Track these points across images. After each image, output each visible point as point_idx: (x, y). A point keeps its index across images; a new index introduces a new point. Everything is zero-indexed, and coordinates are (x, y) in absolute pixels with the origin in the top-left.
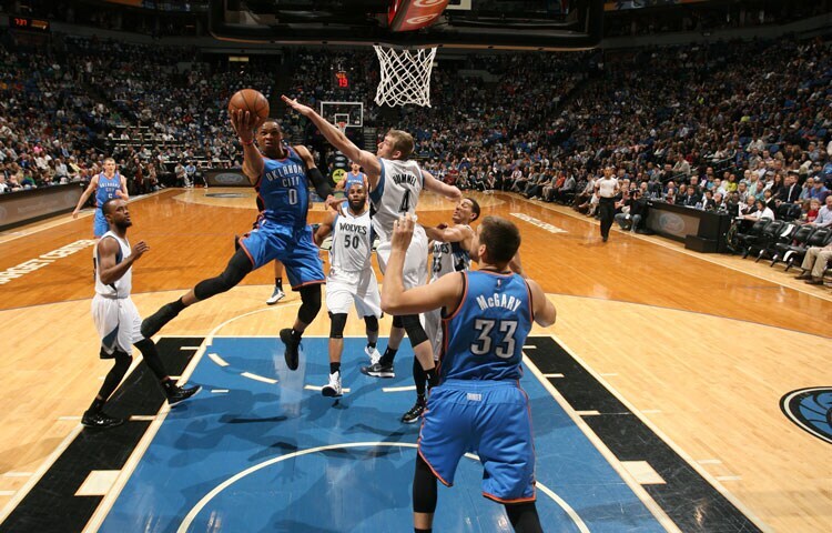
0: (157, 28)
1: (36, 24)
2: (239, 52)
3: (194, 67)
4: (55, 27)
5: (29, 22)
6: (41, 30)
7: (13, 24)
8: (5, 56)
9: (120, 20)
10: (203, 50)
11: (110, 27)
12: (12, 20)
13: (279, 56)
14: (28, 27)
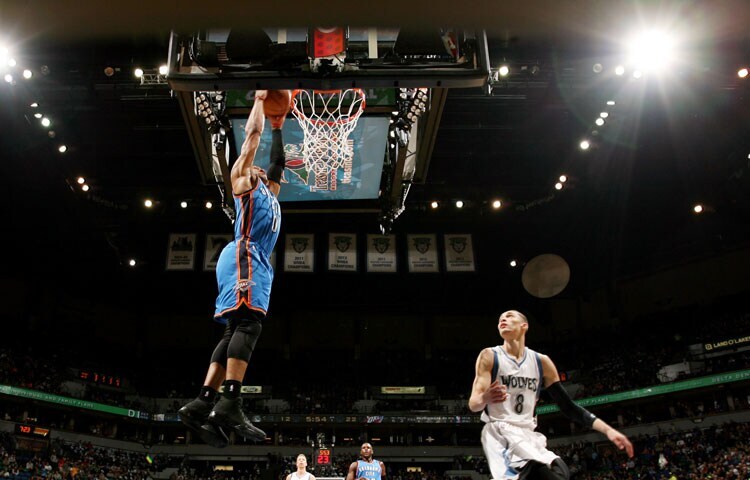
0: (149, 437)
1: (39, 431)
2: (225, 459)
3: (180, 472)
4: (55, 434)
5: (33, 429)
6: (41, 436)
7: (18, 432)
8: (4, 457)
9: (115, 430)
10: (191, 458)
11: (105, 436)
12: (17, 428)
13: (265, 463)
14: (31, 434)
